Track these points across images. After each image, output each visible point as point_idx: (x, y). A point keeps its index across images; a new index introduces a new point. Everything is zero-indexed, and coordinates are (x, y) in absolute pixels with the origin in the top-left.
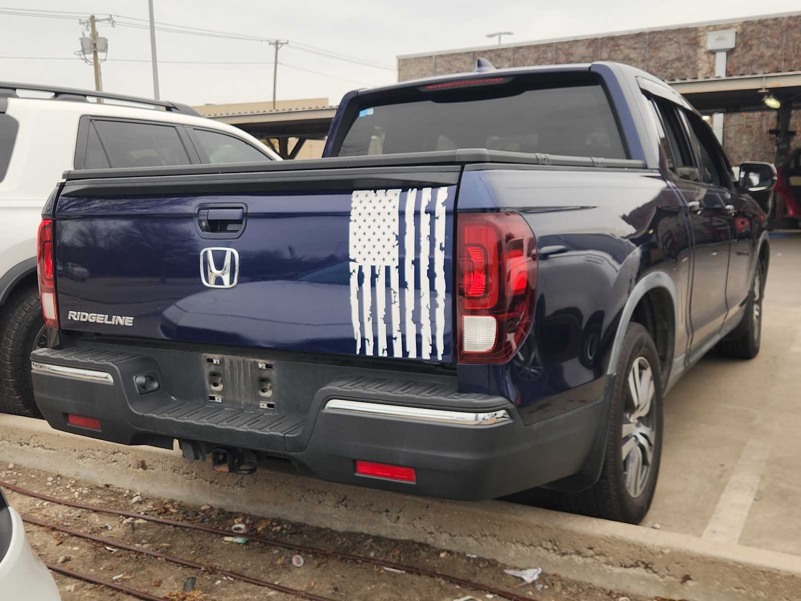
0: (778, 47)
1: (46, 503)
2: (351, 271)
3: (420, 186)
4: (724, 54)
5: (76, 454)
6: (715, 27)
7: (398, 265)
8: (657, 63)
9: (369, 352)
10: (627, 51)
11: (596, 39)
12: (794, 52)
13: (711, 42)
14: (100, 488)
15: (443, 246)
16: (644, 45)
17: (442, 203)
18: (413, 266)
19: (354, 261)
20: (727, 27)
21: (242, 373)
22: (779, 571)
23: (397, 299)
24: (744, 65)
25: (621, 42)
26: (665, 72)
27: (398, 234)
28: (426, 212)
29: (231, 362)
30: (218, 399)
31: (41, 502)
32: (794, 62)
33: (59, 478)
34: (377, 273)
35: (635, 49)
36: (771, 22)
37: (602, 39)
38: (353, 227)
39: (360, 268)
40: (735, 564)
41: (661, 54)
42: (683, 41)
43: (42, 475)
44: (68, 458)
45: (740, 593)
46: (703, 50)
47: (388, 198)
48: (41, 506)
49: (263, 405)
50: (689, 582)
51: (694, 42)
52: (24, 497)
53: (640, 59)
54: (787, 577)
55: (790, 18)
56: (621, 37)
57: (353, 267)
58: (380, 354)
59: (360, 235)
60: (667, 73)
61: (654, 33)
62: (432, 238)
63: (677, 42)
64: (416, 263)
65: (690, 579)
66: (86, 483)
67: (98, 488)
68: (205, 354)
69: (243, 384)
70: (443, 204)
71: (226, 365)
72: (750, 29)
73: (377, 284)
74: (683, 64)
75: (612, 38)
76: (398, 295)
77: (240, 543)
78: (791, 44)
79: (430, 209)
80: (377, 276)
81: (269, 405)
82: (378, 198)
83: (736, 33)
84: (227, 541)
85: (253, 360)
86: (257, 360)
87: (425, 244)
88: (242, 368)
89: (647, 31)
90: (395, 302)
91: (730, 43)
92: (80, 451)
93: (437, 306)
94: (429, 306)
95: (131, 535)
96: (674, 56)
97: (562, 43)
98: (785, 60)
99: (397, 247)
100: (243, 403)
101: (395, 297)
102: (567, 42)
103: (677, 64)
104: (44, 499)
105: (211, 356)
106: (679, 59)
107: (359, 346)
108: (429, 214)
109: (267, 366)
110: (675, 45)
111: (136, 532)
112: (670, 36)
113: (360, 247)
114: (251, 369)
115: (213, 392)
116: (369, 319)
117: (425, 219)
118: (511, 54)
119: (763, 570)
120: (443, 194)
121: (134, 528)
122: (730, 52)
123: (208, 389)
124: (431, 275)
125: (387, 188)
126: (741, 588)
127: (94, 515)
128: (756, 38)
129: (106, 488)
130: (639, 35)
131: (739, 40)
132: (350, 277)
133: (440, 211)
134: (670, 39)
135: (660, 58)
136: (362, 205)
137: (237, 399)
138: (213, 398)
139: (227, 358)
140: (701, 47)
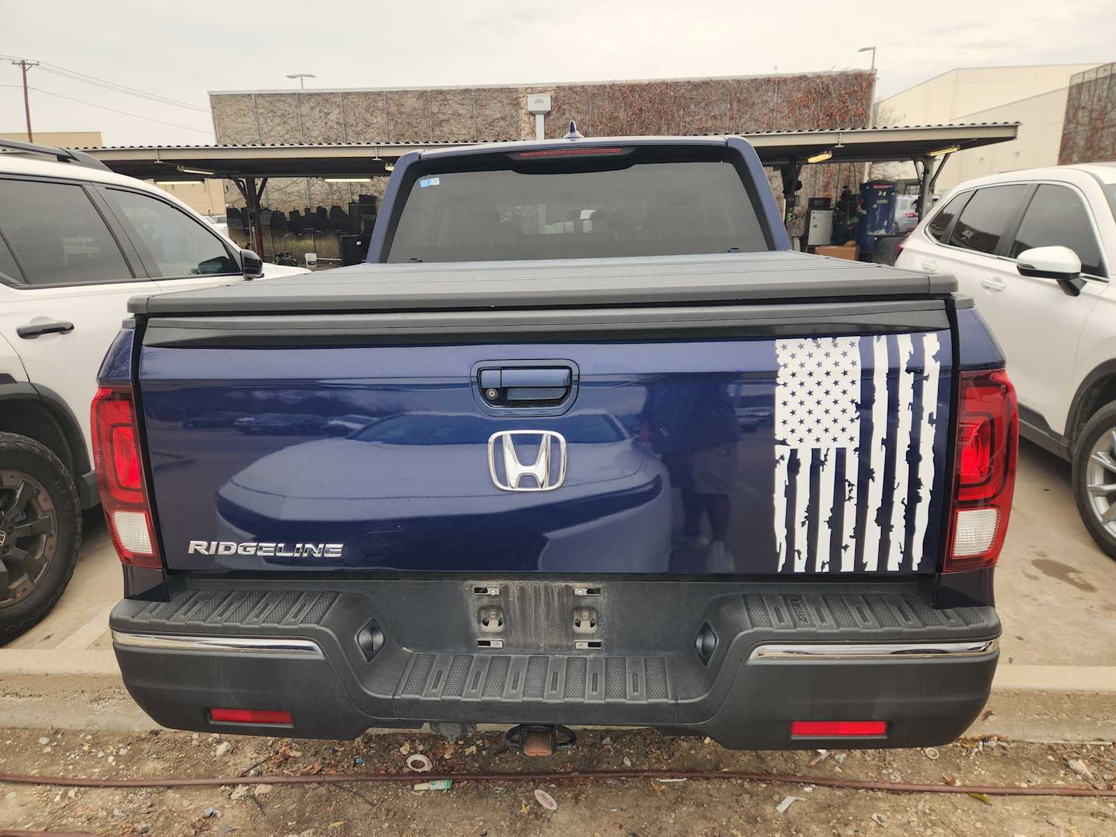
0: (587, 113)
1: (72, 793)
2: (777, 457)
3: (891, 331)
4: (542, 117)
5: (86, 696)
6: (533, 90)
7: (858, 446)
8: (484, 120)
9: (800, 566)
10: (456, 107)
11: (425, 92)
12: (599, 119)
13: (532, 103)
14: (143, 740)
15: (935, 417)
16: (471, 103)
17: (933, 356)
18: (884, 447)
19: (783, 443)
20: (543, 91)
21: (542, 605)
22: (1083, 691)
23: (854, 494)
24: (559, 128)
25: (449, 97)
26: (493, 130)
27: (859, 403)
28: (908, 371)
29: (522, 590)
30: (496, 643)
31: (61, 791)
32: (599, 128)
33: (59, 736)
34: (822, 458)
35: (463, 104)
36: (579, 89)
37: (431, 92)
38: (780, 394)
39: (794, 452)
40: (1039, 693)
41: (488, 112)
42: (505, 101)
43: (24, 735)
44: (69, 704)
45: (1043, 719)
46: (524, 111)
47: (840, 350)
48: (67, 801)
49: (582, 645)
50: (990, 717)
51: (515, 102)
52: (20, 787)
53: (468, 115)
54: (1090, 696)
55: (594, 86)
56: (449, 92)
57: (780, 451)
58: (818, 569)
59: (793, 403)
60: (494, 131)
61: (479, 90)
62: (916, 408)
63: (501, 102)
64: (890, 443)
65: (992, 714)
66: (113, 734)
67: (140, 740)
68: (470, 582)
69: (543, 619)
70: (936, 357)
71: (511, 595)
72: (562, 94)
73: (822, 475)
74: (507, 123)
75: (441, 92)
76: (855, 489)
77: (442, 790)
78: (596, 111)
79: (913, 365)
80: (823, 463)
81: (590, 645)
82: (822, 351)
83: (551, 96)
84: (419, 791)
85: (563, 584)
86: (571, 584)
87: (905, 416)
88: (543, 596)
89: (473, 88)
90: (850, 498)
91: (547, 106)
92: (93, 692)
93: (919, 499)
94: (906, 502)
95: (261, 818)
96: (499, 116)
97: (391, 93)
98: (592, 126)
99: (858, 422)
100: (542, 645)
101: (850, 491)
102: (397, 92)
103: (502, 123)
104: (65, 785)
105: (482, 584)
106: (503, 118)
107: (782, 560)
108: (912, 373)
109: (589, 591)
110: (499, 104)
111: (267, 810)
112: (495, 95)
113: (793, 422)
114: (559, 597)
115: (485, 634)
116: (803, 524)
117: (906, 381)
118: (340, 99)
119: (1068, 693)
120: (932, 343)
121: (259, 803)
122: (547, 115)
123: (476, 631)
124: (913, 457)
125: (835, 335)
126: (1044, 714)
127: (170, 794)
128: (568, 103)
129: (154, 737)
130: (466, 91)
131: (553, 104)
132: (775, 467)
133: (932, 369)
134: (495, 98)
135: (486, 116)
136: (797, 361)
137: (532, 640)
138: (488, 643)
139: (514, 585)
140: (522, 108)
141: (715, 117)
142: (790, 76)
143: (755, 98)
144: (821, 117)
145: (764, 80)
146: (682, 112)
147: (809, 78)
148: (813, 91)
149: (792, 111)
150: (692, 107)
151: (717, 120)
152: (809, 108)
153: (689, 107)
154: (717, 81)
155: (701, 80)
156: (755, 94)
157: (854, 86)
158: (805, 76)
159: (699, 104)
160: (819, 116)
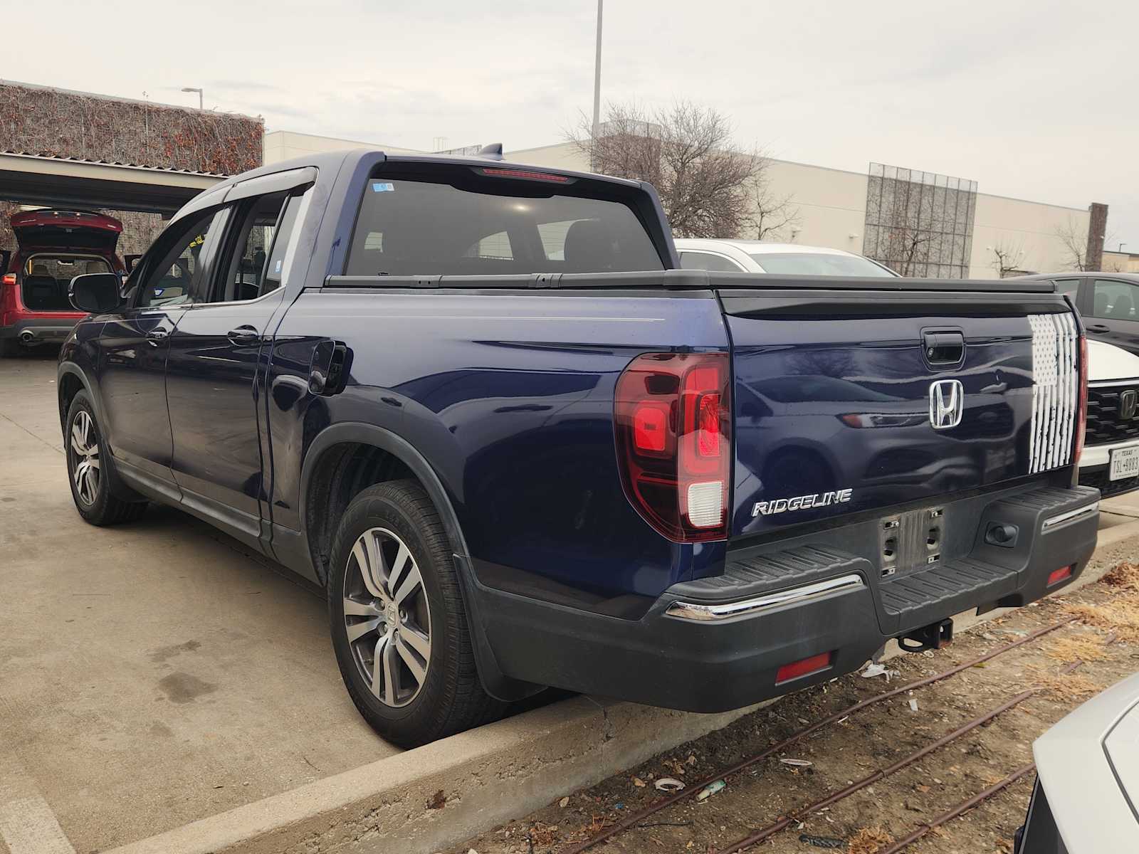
2: (1034, 393)
7: (1057, 383)
9: (1035, 471)
15: (1075, 364)
18: (1063, 384)
19: (1035, 383)
21: (916, 529)
23: (1055, 415)
27: (1056, 355)
29: (908, 520)
30: (891, 571)
34: (1047, 392)
38: (1034, 350)
39: (1039, 389)
49: (931, 559)
57: (1035, 389)
58: (1041, 469)
59: (1038, 356)
62: (1071, 358)
64: (1064, 381)
68: (884, 519)
69: (915, 542)
70: (1074, 329)
73: (1046, 404)
76: (1055, 412)
80: (1047, 396)
81: (936, 558)
85: (926, 510)
86: (930, 509)
87: (1068, 362)
88: (916, 523)
90: (1054, 418)
94: (1068, 419)
99: (1056, 368)
100: (913, 563)
105: (890, 519)
109: (939, 513)
113: (1038, 369)
114: (924, 521)
115: (887, 564)
116: (1039, 438)
117: (1068, 340)
123: (883, 562)
124: (1071, 390)
125: (1045, 313)
132: (1033, 400)
137: (909, 560)
139: (904, 515)
141: (65, 141)
142: (164, 107)
143: (118, 124)
144: (207, 163)
145: (130, 106)
146: (13, 126)
147: (188, 115)
148: (194, 130)
149: (168, 149)
150: (28, 121)
151: (67, 145)
152: (190, 149)
153: (23, 121)
154: (62, 94)
155: (41, 88)
156: (117, 119)
157: (241, 132)
158: (182, 111)
159: (38, 119)
160: (204, 161)
